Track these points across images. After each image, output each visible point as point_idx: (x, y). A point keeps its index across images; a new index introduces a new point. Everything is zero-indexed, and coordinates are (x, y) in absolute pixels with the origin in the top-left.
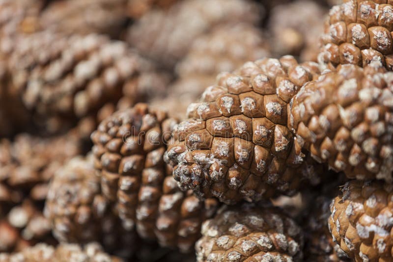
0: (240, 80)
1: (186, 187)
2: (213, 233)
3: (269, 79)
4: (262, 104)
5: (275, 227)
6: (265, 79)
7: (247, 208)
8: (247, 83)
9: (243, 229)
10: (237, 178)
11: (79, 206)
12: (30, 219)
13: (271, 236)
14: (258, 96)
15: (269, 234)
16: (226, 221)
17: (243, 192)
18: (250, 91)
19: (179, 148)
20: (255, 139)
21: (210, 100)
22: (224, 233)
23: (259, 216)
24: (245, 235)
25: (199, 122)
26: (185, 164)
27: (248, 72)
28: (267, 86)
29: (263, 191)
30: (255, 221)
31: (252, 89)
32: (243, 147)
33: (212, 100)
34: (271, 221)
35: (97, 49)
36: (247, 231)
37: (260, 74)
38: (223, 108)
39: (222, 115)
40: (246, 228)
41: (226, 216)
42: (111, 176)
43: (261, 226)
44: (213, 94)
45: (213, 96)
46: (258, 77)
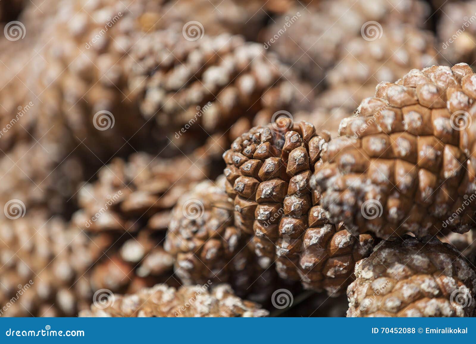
0: (403, 91)
1: (336, 219)
2: (368, 274)
3: (439, 90)
4: (430, 120)
5: (443, 269)
6: (434, 90)
7: (409, 244)
8: (412, 94)
9: (404, 270)
10: (399, 209)
11: (206, 238)
12: (147, 254)
13: (438, 280)
14: (425, 111)
15: (435, 276)
16: (384, 260)
17: (405, 225)
18: (415, 104)
19: (328, 172)
20: (420, 162)
21: (367, 114)
22: (381, 275)
23: (423, 254)
24: (406, 277)
25: (353, 140)
26: (336, 190)
27: (413, 81)
28: (436, 99)
29: (429, 225)
30: (418, 261)
31: (418, 102)
32: (406, 172)
33: (369, 115)
34: (437, 262)
35: (231, 51)
36: (409, 273)
37: (428, 84)
38: (382, 125)
39: (382, 133)
40: (407, 269)
41: (384, 254)
42: (247, 204)
43: (426, 266)
44: (370, 107)
45: (370, 110)
46: (426, 87)
